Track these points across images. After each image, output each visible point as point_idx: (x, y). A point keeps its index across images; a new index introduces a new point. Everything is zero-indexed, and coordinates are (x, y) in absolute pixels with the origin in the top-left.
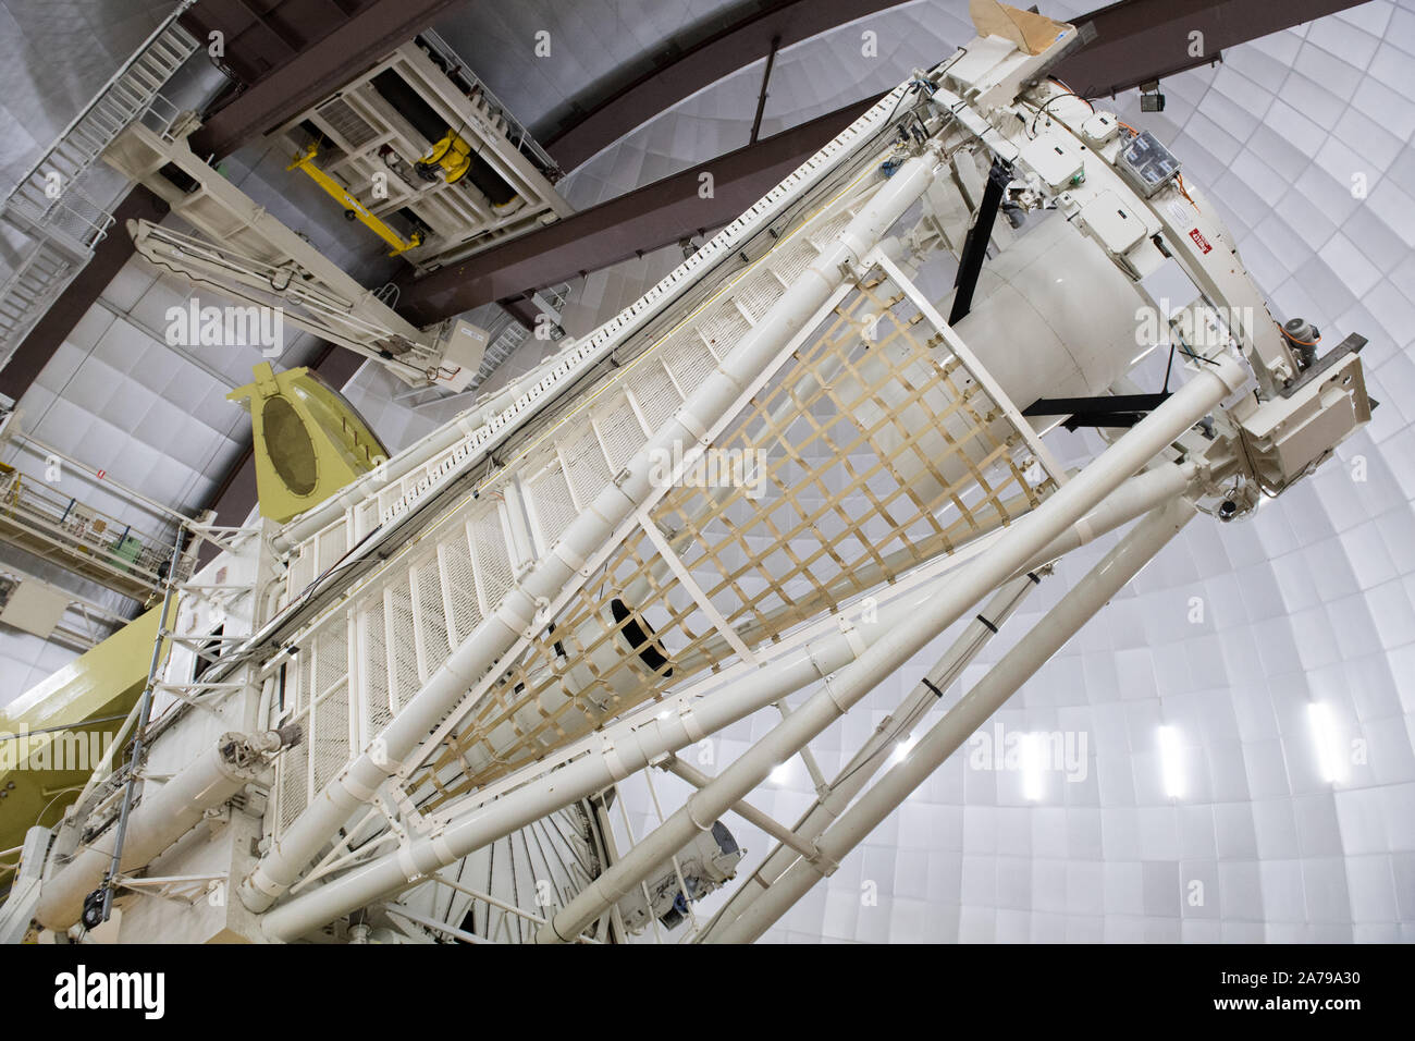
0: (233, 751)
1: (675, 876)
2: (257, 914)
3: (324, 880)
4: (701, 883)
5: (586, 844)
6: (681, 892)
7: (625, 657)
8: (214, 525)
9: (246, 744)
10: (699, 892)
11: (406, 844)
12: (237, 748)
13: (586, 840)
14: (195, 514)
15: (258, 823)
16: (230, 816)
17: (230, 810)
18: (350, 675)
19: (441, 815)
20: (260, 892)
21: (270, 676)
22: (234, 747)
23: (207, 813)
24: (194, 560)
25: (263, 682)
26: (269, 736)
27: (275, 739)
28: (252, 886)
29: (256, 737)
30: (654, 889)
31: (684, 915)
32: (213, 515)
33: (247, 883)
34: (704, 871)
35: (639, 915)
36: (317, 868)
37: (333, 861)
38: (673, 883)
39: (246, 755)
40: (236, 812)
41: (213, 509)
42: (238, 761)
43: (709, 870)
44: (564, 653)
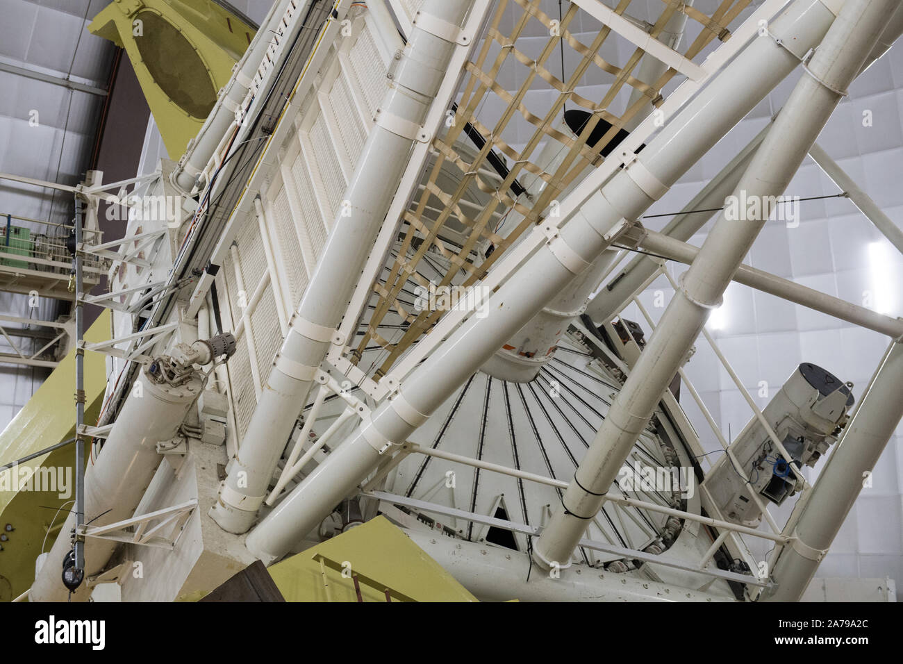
0: (159, 370)
1: (771, 443)
2: (239, 534)
3: (296, 481)
4: (808, 443)
5: (654, 435)
6: (781, 456)
7: (540, 125)
8: (103, 184)
9: (172, 360)
10: (807, 454)
11: (366, 414)
12: (161, 364)
13: (655, 432)
14: (79, 177)
15: (222, 450)
16: (188, 448)
17: (187, 442)
18: (270, 268)
19: (396, 373)
20: (232, 509)
21: (201, 308)
22: (158, 365)
23: (159, 448)
24: (97, 234)
25: (197, 316)
26: (195, 347)
27: (204, 350)
28: (223, 505)
29: (179, 350)
30: (750, 465)
31: (793, 483)
32: (98, 175)
33: (218, 505)
34: (807, 426)
35: (742, 502)
36: (285, 470)
37: (299, 457)
38: (771, 450)
39: (175, 371)
40: (192, 442)
41: (95, 169)
42: (168, 380)
43: (813, 422)
44: (524, 190)
